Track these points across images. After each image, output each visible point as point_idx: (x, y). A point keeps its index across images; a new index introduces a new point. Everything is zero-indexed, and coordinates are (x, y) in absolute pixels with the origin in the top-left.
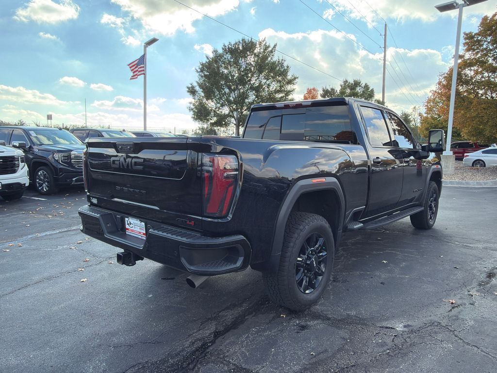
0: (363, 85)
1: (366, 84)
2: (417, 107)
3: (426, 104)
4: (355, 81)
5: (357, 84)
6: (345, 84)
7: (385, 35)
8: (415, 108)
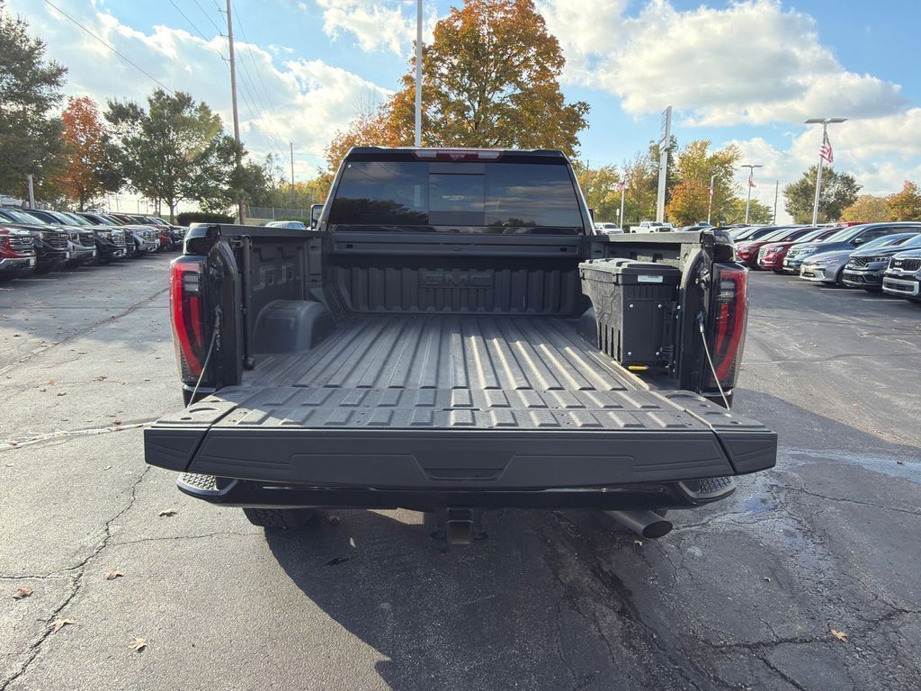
0: (198, 105)
1: (203, 104)
2: (273, 154)
3: (329, 152)
4: (178, 95)
5: (184, 101)
6: (158, 99)
7: (229, 12)
8: (269, 156)
